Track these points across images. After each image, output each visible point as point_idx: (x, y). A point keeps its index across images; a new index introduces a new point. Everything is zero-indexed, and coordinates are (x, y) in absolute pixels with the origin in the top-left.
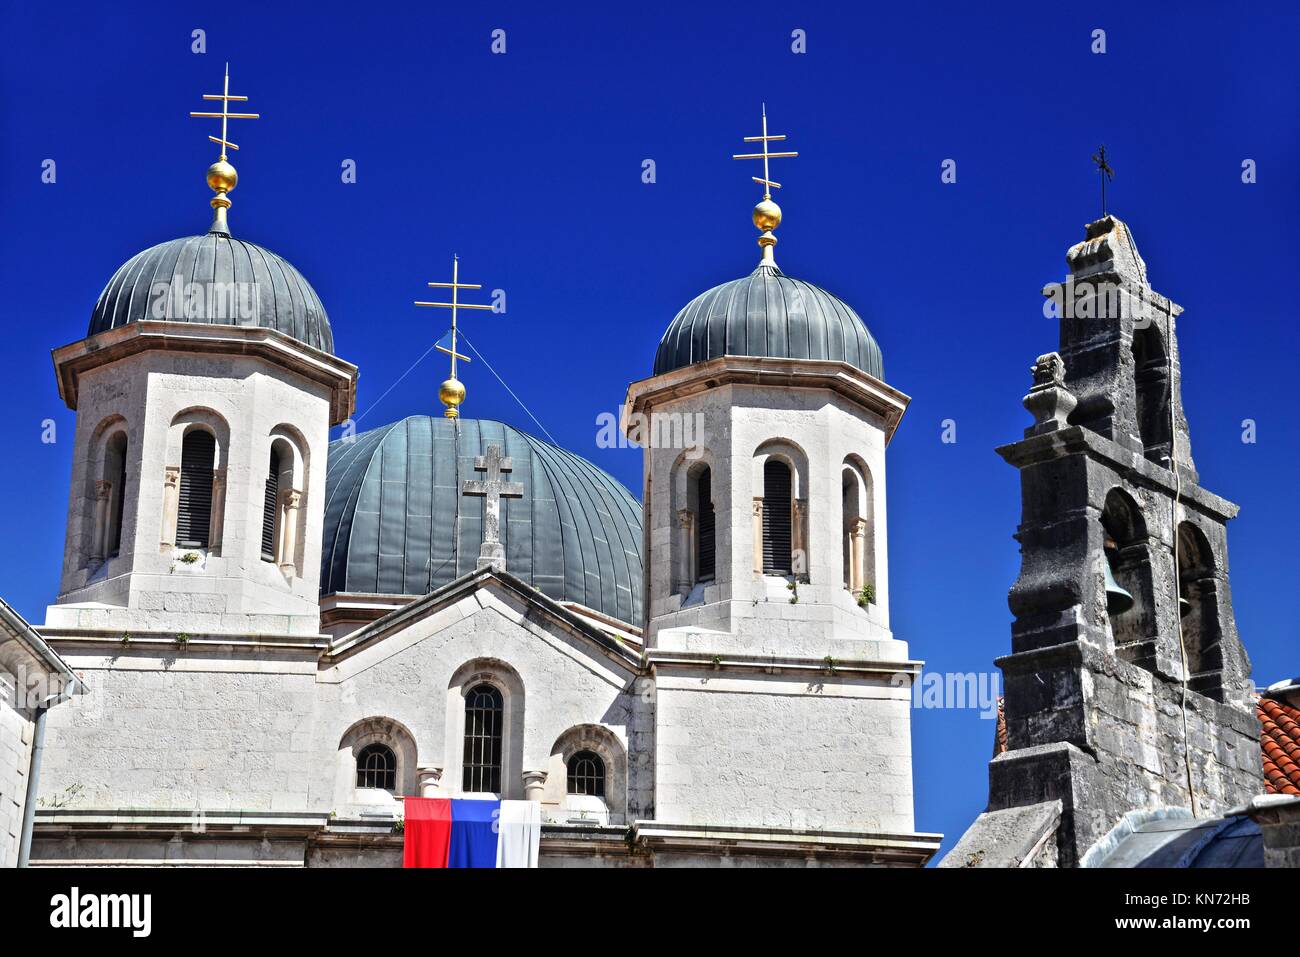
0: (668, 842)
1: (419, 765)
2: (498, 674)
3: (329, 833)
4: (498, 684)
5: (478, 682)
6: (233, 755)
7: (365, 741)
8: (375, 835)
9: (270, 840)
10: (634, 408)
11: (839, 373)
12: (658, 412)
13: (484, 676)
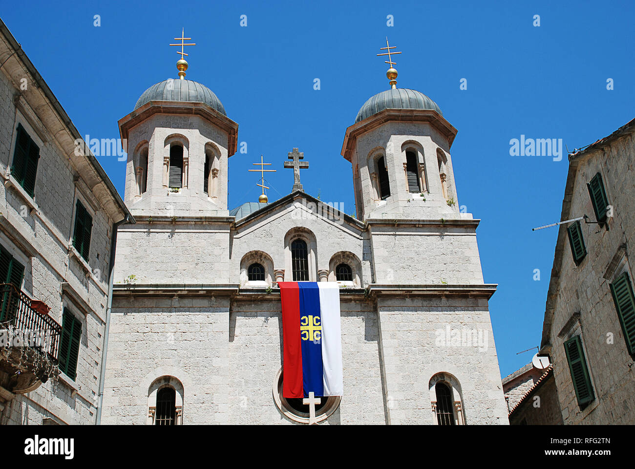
0: (383, 293)
1: (275, 269)
2: (304, 234)
3: (240, 295)
4: (304, 239)
5: (295, 238)
6: (197, 264)
7: (251, 262)
8: (259, 295)
9: (215, 297)
10: (349, 139)
11: (432, 115)
12: (359, 138)
13: (298, 235)
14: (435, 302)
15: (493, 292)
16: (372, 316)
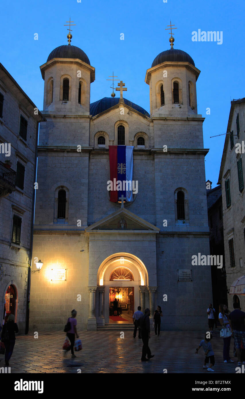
0: (158, 152)
1: (109, 140)
2: (123, 123)
3: (93, 151)
4: (124, 125)
6: (75, 137)
7: (99, 136)
10: (148, 75)
11: (187, 64)
12: (153, 75)
13: (121, 124)
14: (180, 156)
15: (207, 152)
16: (152, 162)
